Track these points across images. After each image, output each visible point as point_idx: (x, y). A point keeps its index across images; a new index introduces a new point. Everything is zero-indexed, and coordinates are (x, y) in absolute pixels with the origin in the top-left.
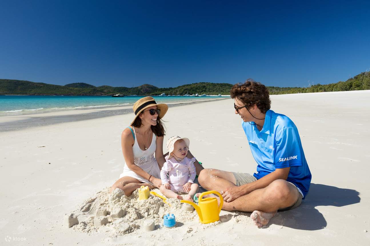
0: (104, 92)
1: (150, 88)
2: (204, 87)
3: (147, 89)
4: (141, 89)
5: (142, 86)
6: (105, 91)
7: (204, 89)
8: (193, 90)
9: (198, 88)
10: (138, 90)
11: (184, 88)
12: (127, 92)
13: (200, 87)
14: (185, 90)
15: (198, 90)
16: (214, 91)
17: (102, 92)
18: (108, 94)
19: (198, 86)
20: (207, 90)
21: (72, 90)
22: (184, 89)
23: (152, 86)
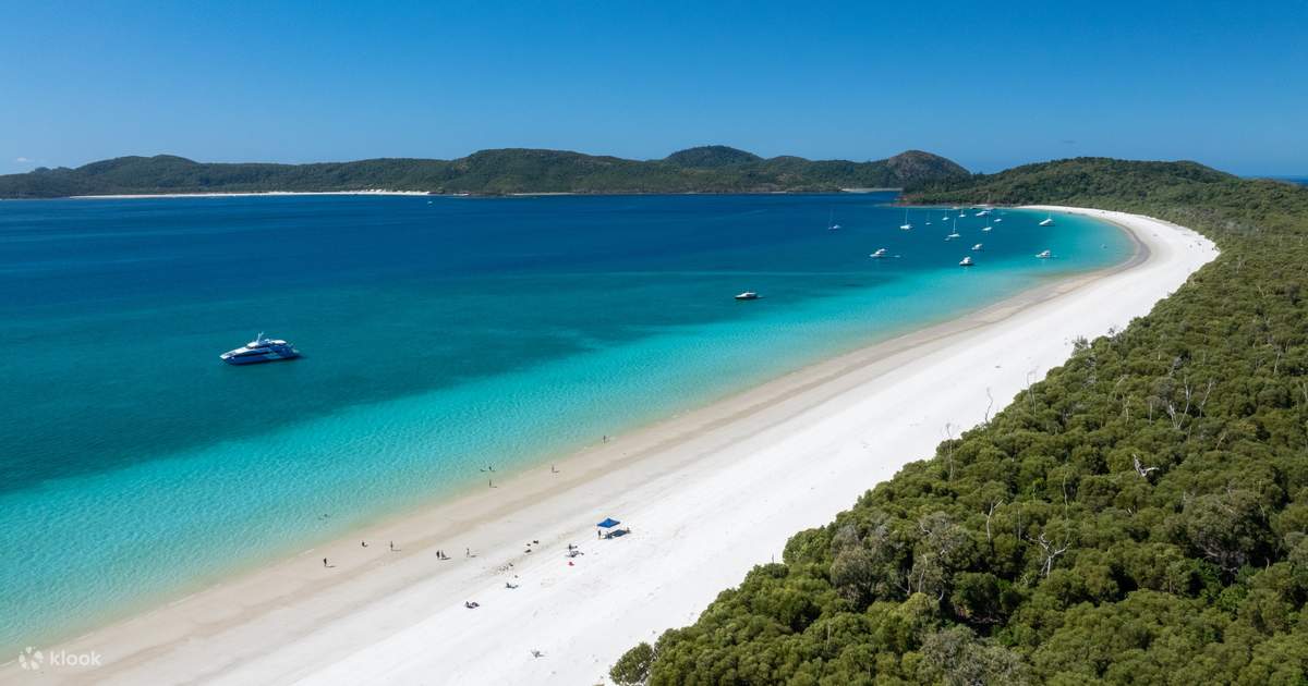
0: (780, 183)
1: (923, 162)
2: (1084, 176)
3: (917, 166)
4: (897, 166)
5: (899, 158)
6: (781, 178)
7: (1082, 186)
8: (1045, 189)
9: (1063, 181)
10: (886, 169)
11: (1018, 180)
12: (849, 177)
13: (1071, 177)
14: (1017, 187)
15: (1060, 189)
16: (1113, 192)
17: (774, 181)
18: (789, 186)
19: (1065, 172)
20: (1091, 187)
21: (686, 176)
22: (1016, 184)
23: (933, 156)
